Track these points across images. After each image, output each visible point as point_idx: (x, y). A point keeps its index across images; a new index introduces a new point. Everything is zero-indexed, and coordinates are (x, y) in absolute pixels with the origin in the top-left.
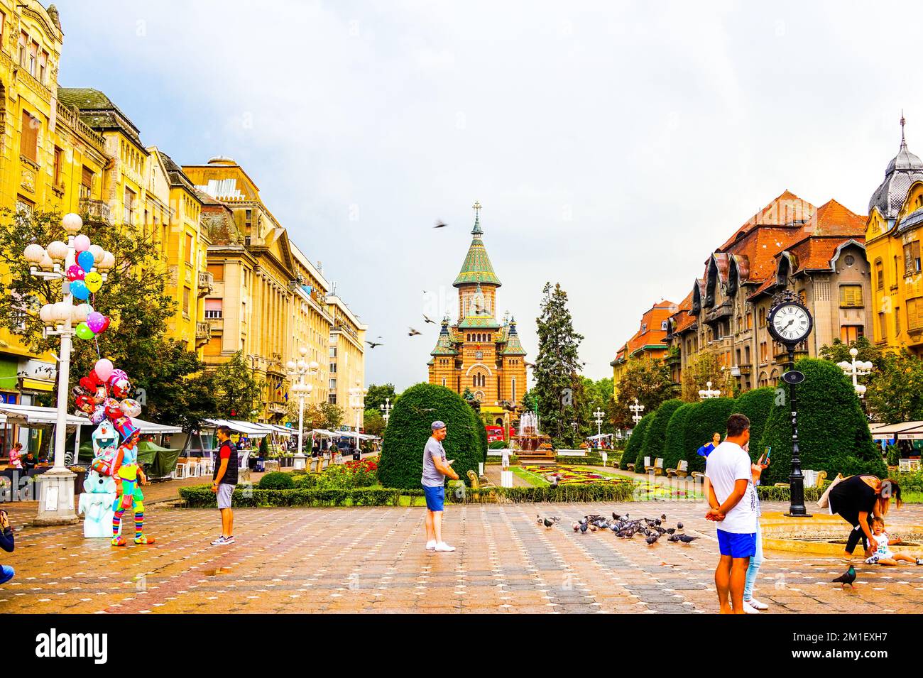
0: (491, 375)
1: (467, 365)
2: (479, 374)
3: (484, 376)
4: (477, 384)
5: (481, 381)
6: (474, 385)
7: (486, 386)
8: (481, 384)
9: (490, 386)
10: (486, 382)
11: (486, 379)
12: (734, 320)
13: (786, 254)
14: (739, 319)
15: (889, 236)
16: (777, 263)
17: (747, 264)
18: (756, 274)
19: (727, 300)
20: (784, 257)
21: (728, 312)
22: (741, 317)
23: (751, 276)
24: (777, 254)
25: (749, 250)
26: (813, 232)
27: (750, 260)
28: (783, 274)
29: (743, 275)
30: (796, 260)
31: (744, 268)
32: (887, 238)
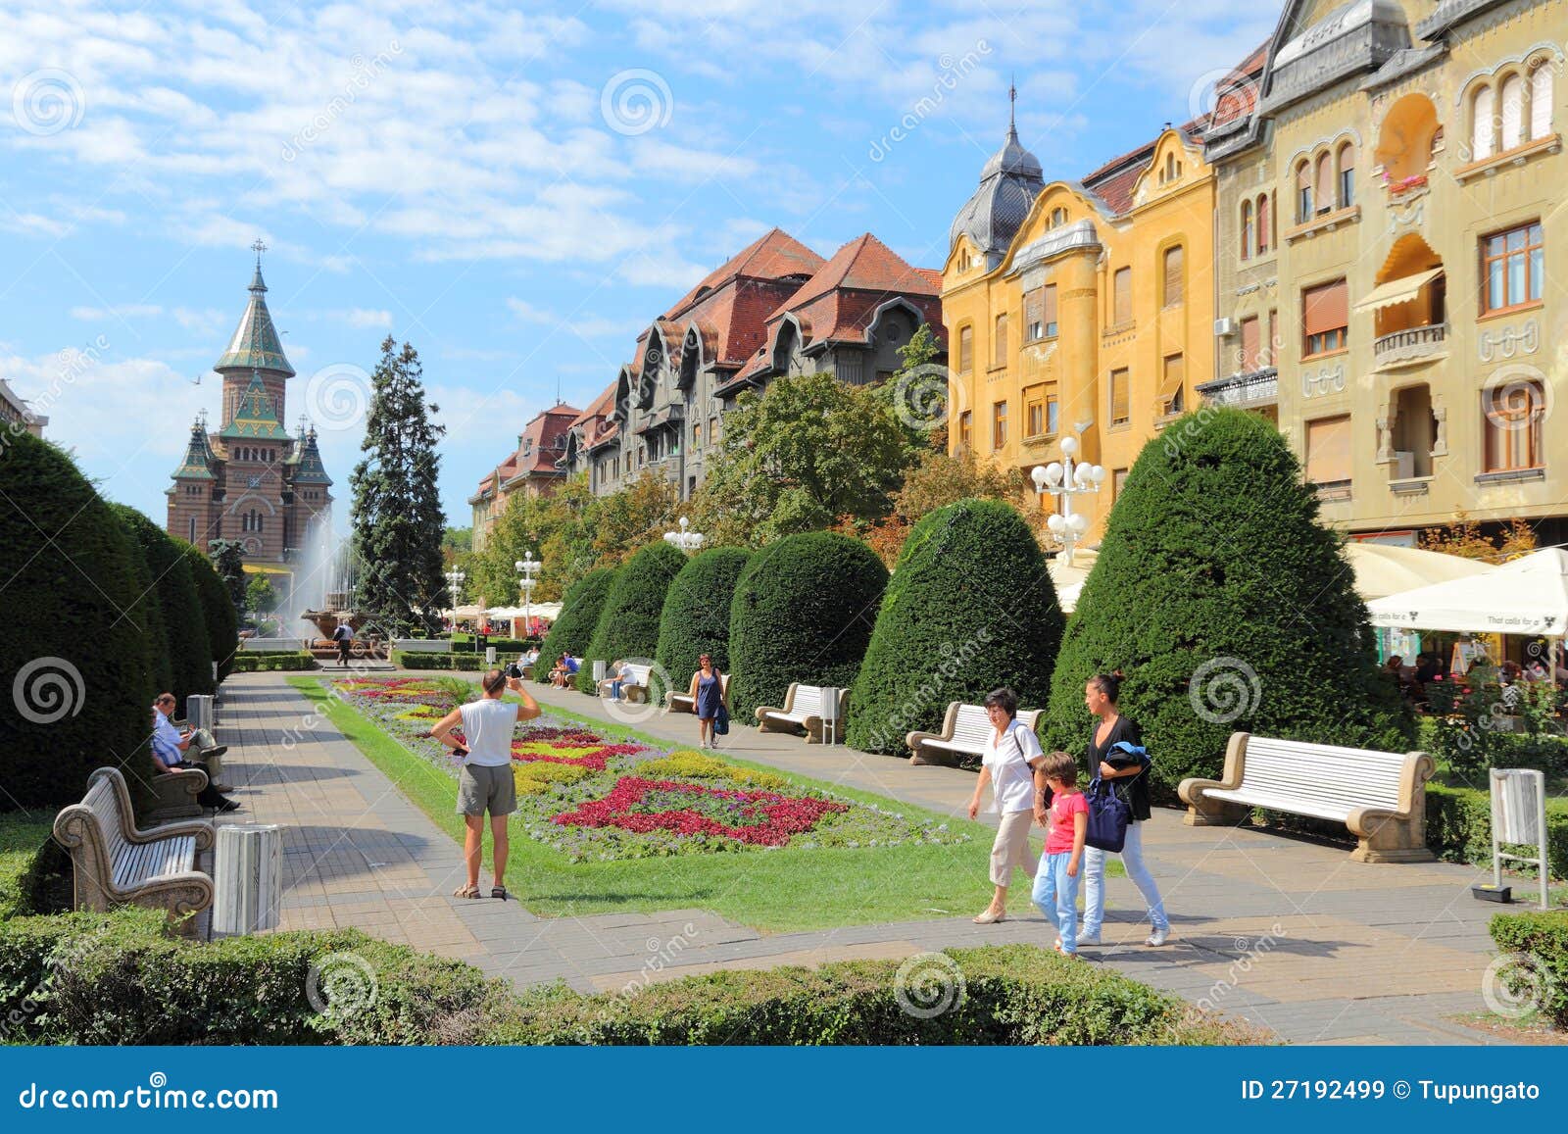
0: (273, 513)
1: (234, 496)
2: (253, 511)
3: (261, 515)
4: (249, 528)
5: (256, 523)
6: (245, 529)
7: (264, 531)
8: (256, 528)
9: (272, 531)
10: (264, 526)
11: (264, 520)
12: (686, 428)
13: (791, 317)
14: (695, 426)
15: (990, 281)
16: (773, 332)
17: (715, 337)
18: (729, 355)
19: (677, 396)
20: (787, 322)
21: (677, 415)
22: (698, 425)
23: (722, 357)
24: (770, 318)
25: (719, 317)
26: (842, 280)
27: (720, 331)
28: (783, 351)
29: (709, 355)
30: (806, 327)
31: (710, 344)
32: (986, 284)
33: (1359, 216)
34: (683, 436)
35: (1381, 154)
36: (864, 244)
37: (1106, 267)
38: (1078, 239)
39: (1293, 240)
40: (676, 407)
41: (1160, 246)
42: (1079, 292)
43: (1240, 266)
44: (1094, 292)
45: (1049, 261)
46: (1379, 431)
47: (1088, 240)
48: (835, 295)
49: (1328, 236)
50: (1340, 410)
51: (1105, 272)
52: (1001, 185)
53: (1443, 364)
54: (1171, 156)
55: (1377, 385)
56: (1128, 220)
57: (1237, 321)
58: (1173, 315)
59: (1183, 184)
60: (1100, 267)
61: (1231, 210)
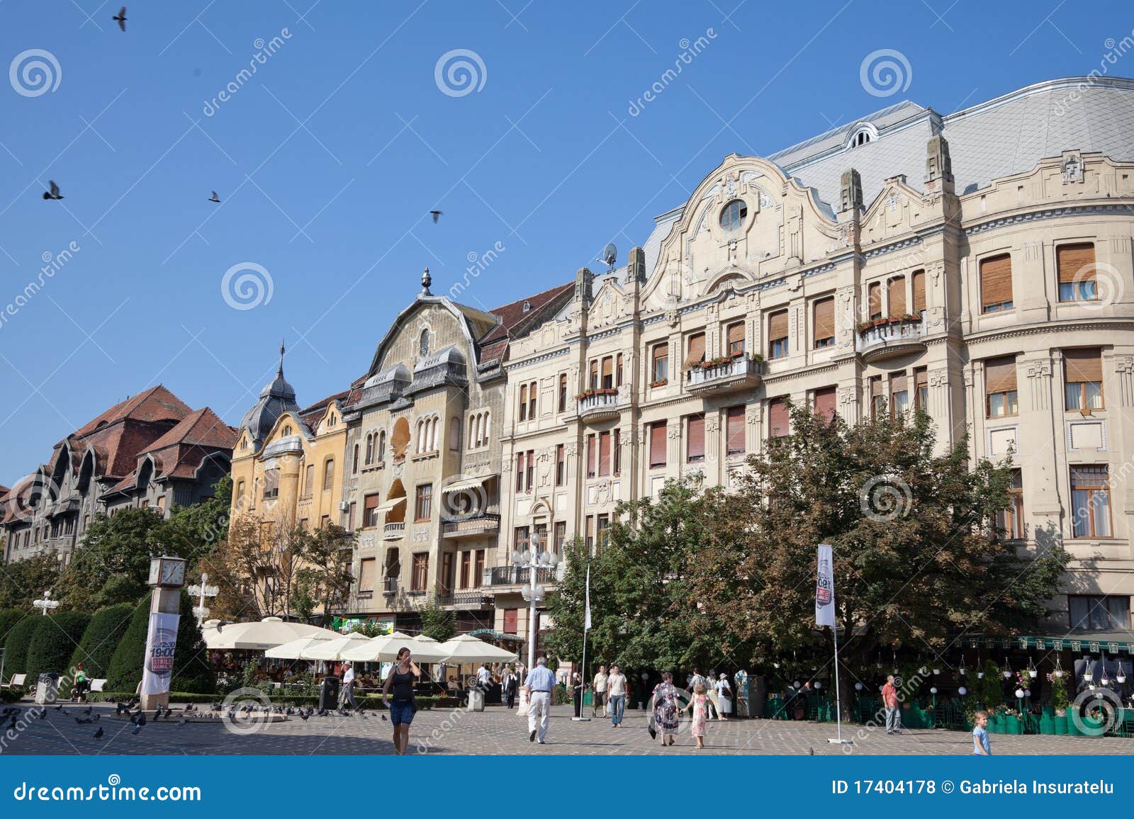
12: (80, 518)
13: (149, 455)
14: (86, 516)
15: (255, 458)
16: (141, 462)
17: (106, 457)
18: (113, 471)
19: (75, 493)
20: (148, 459)
21: (74, 507)
22: (88, 516)
23: (108, 473)
24: (140, 453)
25: (111, 444)
26: (183, 439)
27: (110, 454)
28: (144, 477)
29: (100, 470)
30: (159, 464)
31: (101, 462)
32: (252, 460)
33: (384, 466)
34: (77, 521)
35: (393, 439)
36: (203, 414)
37: (304, 463)
38: (293, 446)
39: (364, 471)
40: (75, 502)
41: (325, 457)
42: (289, 475)
43: (353, 476)
44: (297, 476)
45: (277, 456)
46: (383, 567)
47: (297, 448)
48: (178, 448)
49: (368, 473)
50: (372, 556)
51: (303, 465)
52: (269, 402)
53: (403, 540)
54: (333, 414)
55: (384, 546)
56: (314, 441)
57: (349, 503)
58: (327, 493)
59: (336, 429)
60: (301, 463)
61: (352, 448)
